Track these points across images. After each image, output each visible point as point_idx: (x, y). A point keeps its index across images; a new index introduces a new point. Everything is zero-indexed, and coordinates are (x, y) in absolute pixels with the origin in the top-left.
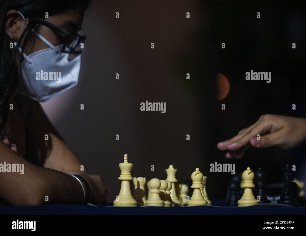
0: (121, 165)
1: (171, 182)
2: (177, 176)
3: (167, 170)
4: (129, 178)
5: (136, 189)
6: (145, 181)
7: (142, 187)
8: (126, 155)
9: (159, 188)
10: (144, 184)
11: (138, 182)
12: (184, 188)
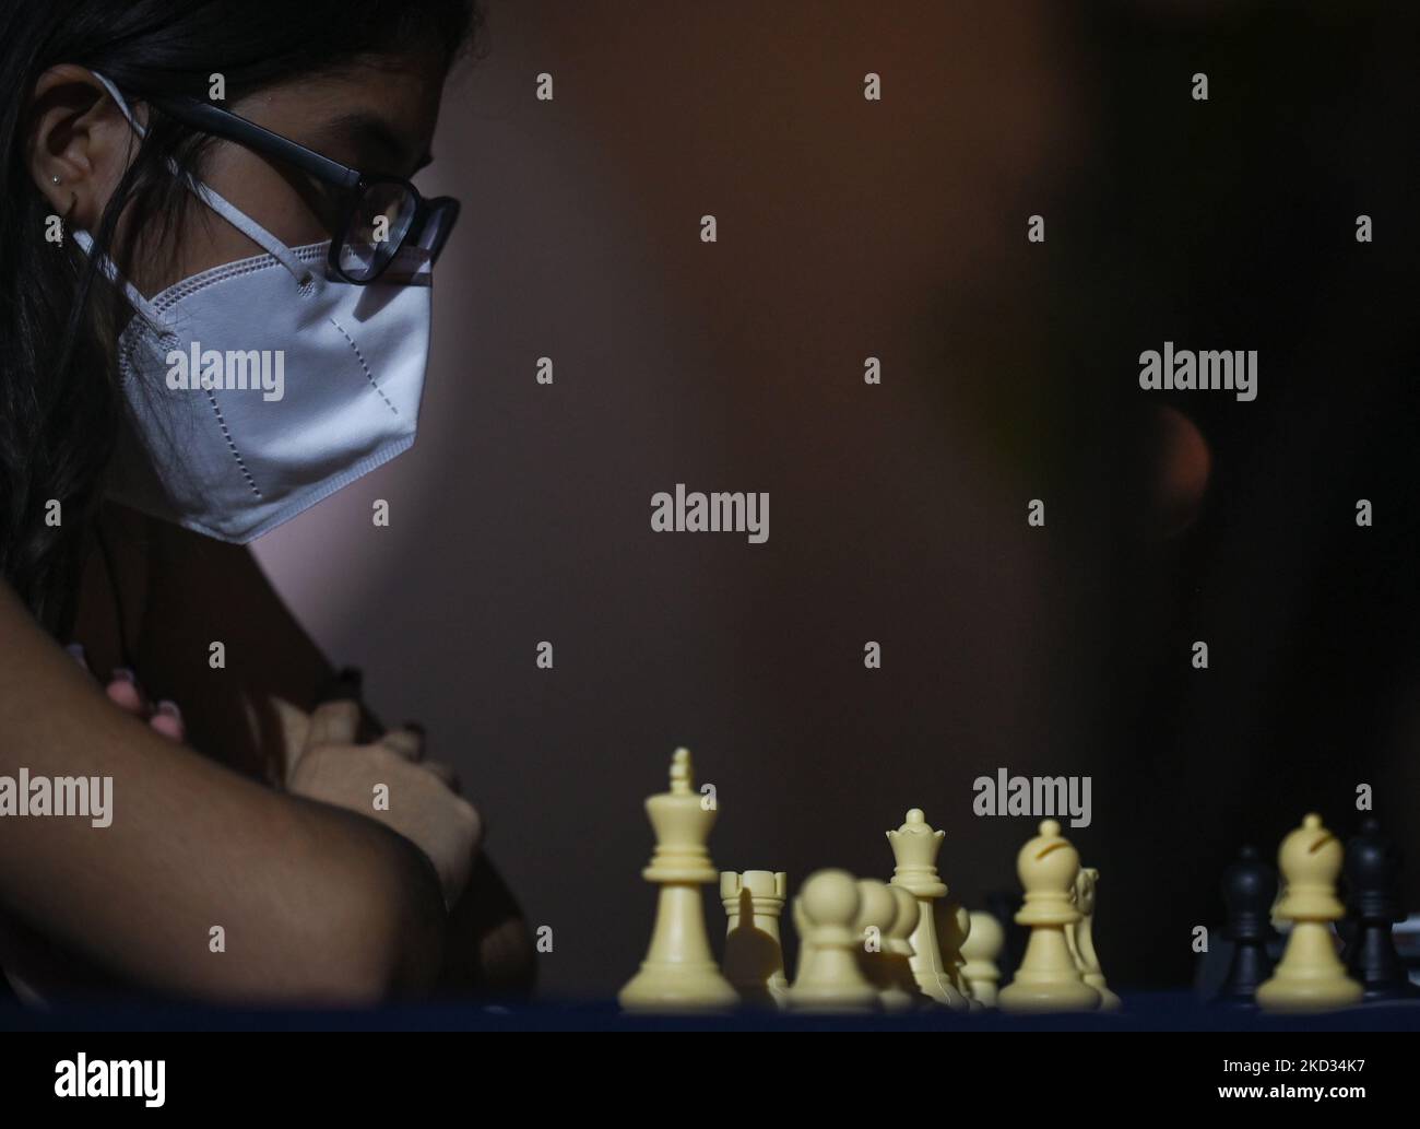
0: (657, 804)
1: (918, 898)
2: (944, 863)
3: (894, 836)
4: (701, 870)
5: (736, 931)
6: (779, 892)
7: (764, 923)
8: (681, 755)
9: (852, 919)
10: (775, 906)
11: (746, 896)
12: (981, 931)
